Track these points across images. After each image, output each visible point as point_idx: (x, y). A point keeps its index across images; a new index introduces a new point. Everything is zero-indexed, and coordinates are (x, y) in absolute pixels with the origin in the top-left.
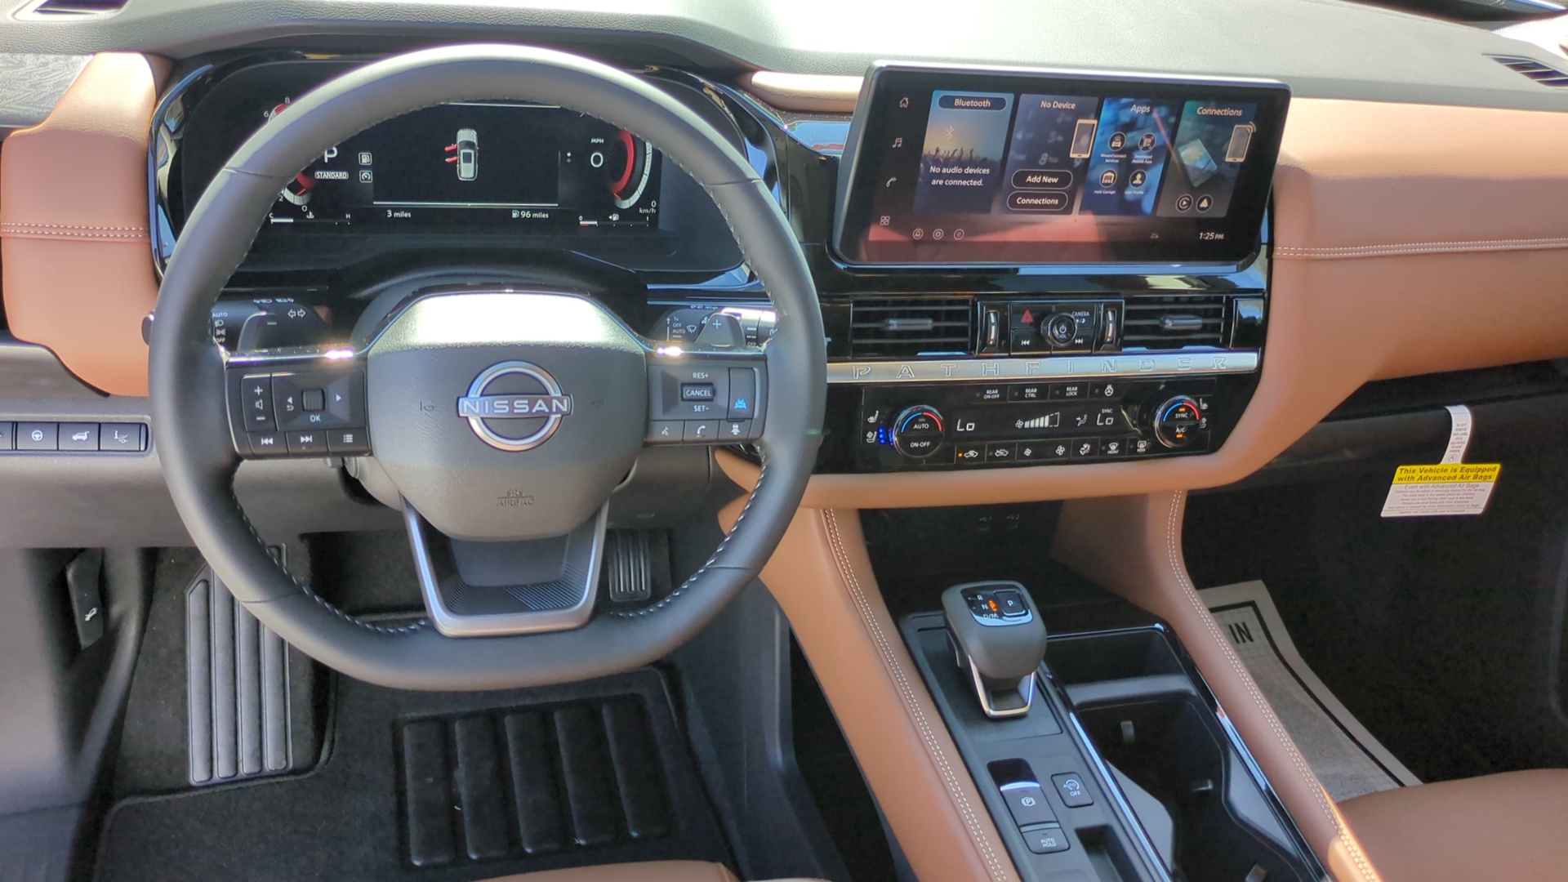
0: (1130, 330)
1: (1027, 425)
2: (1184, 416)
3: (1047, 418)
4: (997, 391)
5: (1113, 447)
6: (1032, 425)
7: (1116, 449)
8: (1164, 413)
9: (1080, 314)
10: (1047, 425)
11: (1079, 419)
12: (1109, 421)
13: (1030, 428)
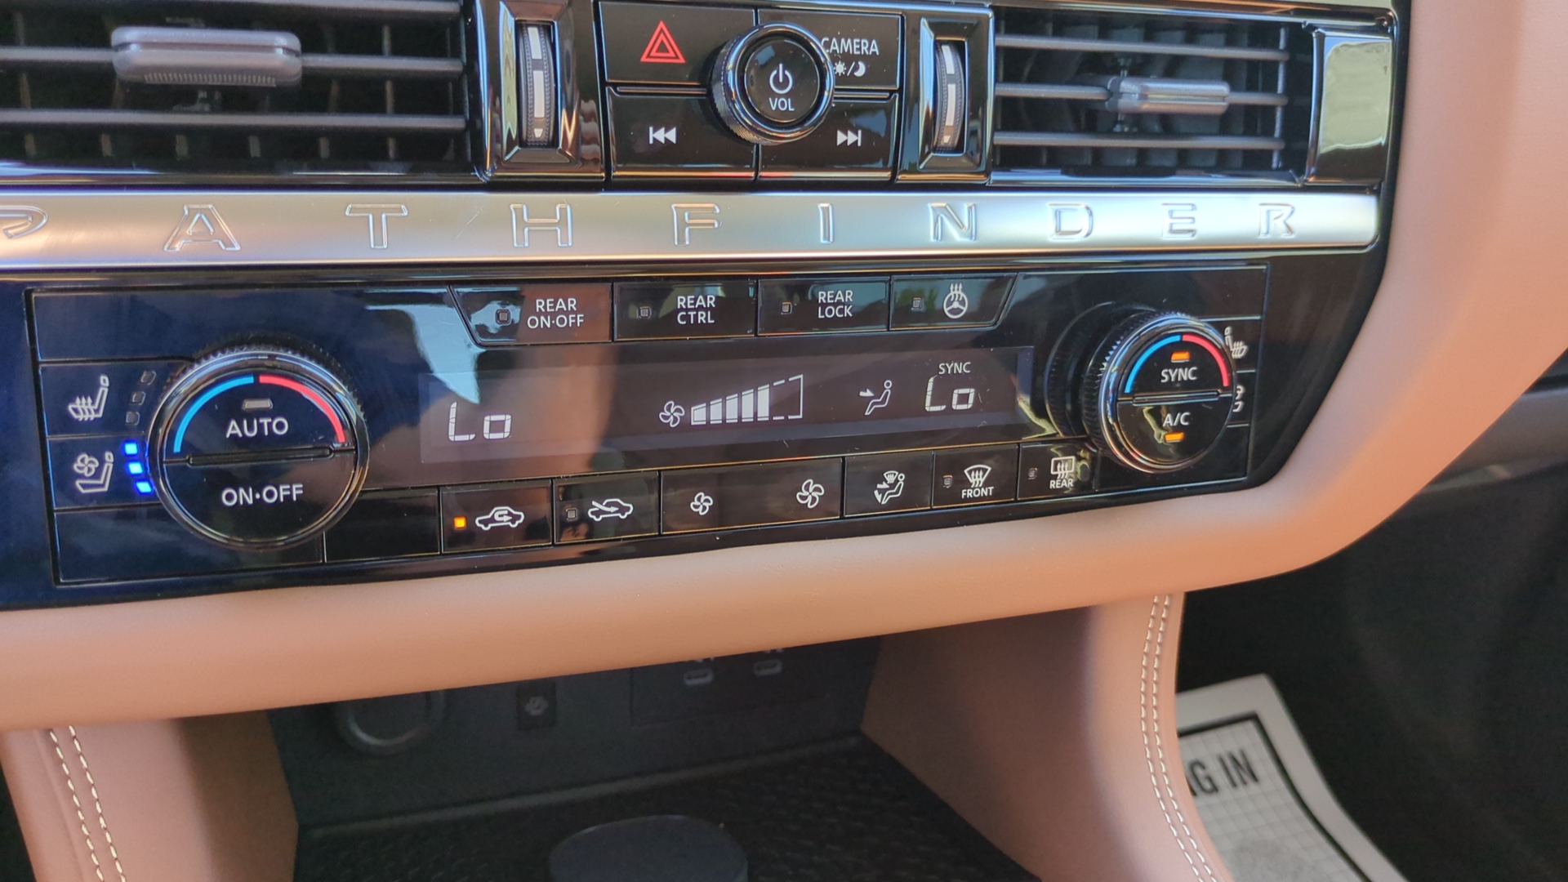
0: (1012, 114)
1: (698, 415)
2: (1186, 374)
3: (764, 393)
4: (572, 303)
5: (977, 479)
6: (716, 417)
7: (986, 485)
8: (1128, 364)
9: (847, 45)
10: (764, 413)
11: (869, 393)
12: (964, 399)
13: (708, 427)
